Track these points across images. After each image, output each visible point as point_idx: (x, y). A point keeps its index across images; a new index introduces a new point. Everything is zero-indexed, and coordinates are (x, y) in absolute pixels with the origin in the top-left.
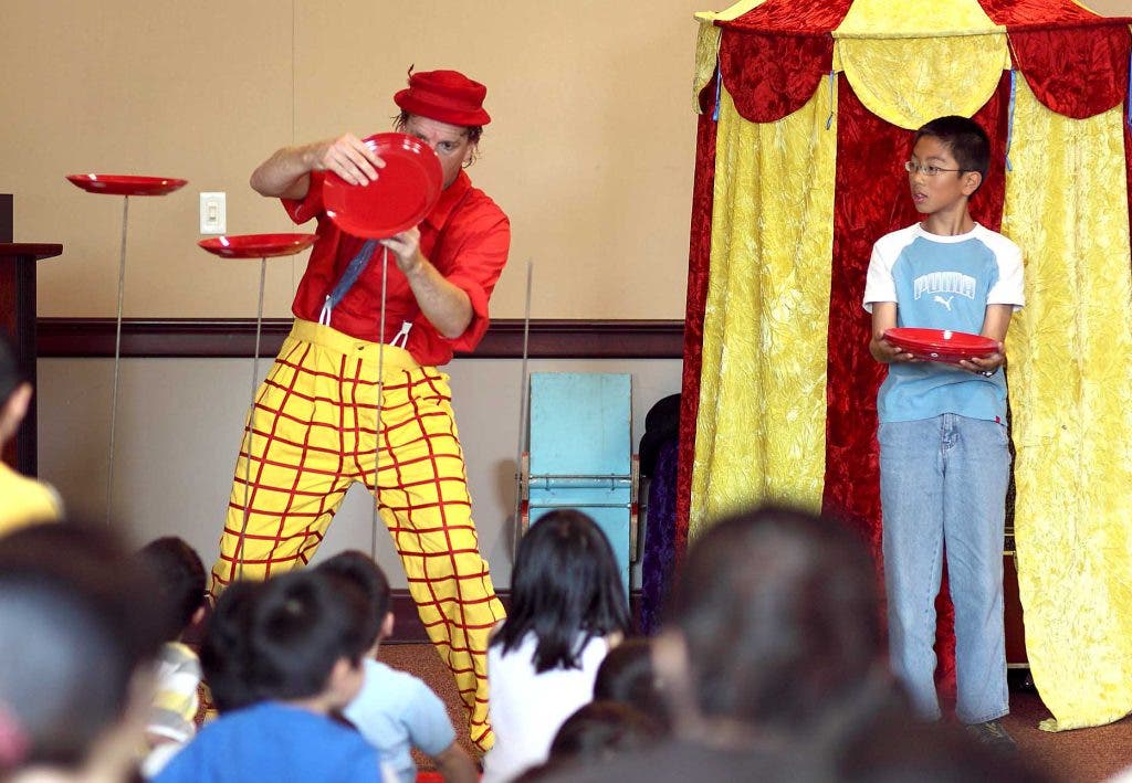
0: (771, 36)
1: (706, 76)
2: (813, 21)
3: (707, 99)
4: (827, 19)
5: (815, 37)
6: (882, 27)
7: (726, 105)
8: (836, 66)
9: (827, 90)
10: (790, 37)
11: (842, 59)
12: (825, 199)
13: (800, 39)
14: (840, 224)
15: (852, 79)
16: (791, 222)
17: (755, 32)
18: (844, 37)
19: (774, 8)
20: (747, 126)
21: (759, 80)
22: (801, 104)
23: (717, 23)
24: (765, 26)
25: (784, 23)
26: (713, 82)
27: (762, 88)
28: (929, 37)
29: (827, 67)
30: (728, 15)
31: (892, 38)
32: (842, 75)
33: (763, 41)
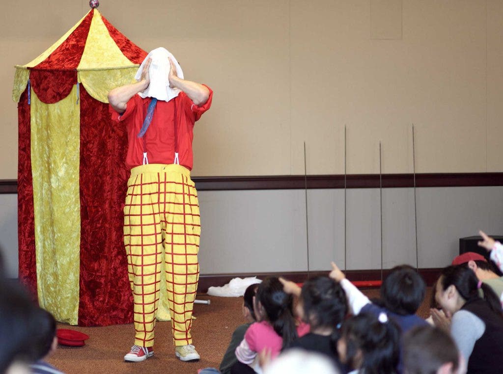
0: (52, 71)
1: (23, 88)
2: (68, 66)
3: (24, 100)
4: (72, 65)
5: (70, 71)
6: (94, 66)
7: (34, 99)
8: (79, 82)
9: (76, 90)
10: (60, 71)
11: (81, 78)
12: (77, 130)
13: (64, 72)
14: (83, 139)
15: (85, 85)
16: (63, 140)
17: (46, 70)
18: (81, 70)
19: (51, 62)
20: (44, 105)
21: (48, 88)
22: (66, 96)
23: (28, 68)
24: (49, 68)
25: (56, 67)
26: (26, 91)
27: (50, 91)
28: (113, 69)
29: (75, 81)
30: (33, 64)
31: (100, 70)
32: (81, 85)
33: (49, 73)
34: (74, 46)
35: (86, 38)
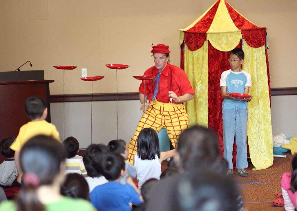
1: (181, 42)
2: (203, 30)
3: (182, 46)
4: (205, 30)
5: (203, 34)
6: (216, 31)
7: (186, 47)
8: (207, 39)
9: (206, 44)
10: (198, 34)
11: (208, 38)
12: (206, 66)
13: (200, 34)
14: (209, 70)
15: (211, 42)
16: (200, 71)
17: (191, 33)
18: (209, 33)
19: (195, 28)
20: (190, 52)
21: (192, 42)
22: (201, 47)
23: (183, 31)
24: (193, 31)
25: (197, 31)
26: (183, 43)
27: (193, 44)
28: (226, 33)
29: (205, 39)
30: (186, 30)
31: (218, 33)
32: (209, 41)
33: (193, 34)
34: (208, 18)
35: (215, 15)
